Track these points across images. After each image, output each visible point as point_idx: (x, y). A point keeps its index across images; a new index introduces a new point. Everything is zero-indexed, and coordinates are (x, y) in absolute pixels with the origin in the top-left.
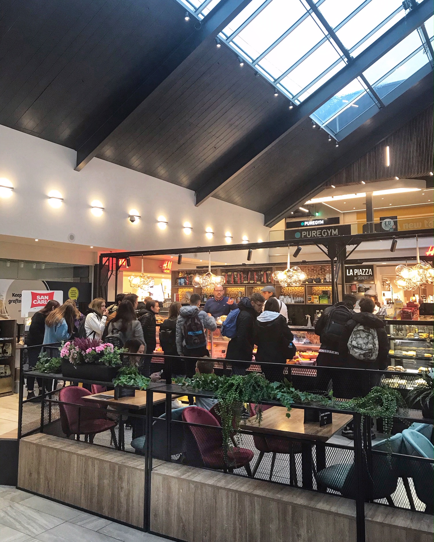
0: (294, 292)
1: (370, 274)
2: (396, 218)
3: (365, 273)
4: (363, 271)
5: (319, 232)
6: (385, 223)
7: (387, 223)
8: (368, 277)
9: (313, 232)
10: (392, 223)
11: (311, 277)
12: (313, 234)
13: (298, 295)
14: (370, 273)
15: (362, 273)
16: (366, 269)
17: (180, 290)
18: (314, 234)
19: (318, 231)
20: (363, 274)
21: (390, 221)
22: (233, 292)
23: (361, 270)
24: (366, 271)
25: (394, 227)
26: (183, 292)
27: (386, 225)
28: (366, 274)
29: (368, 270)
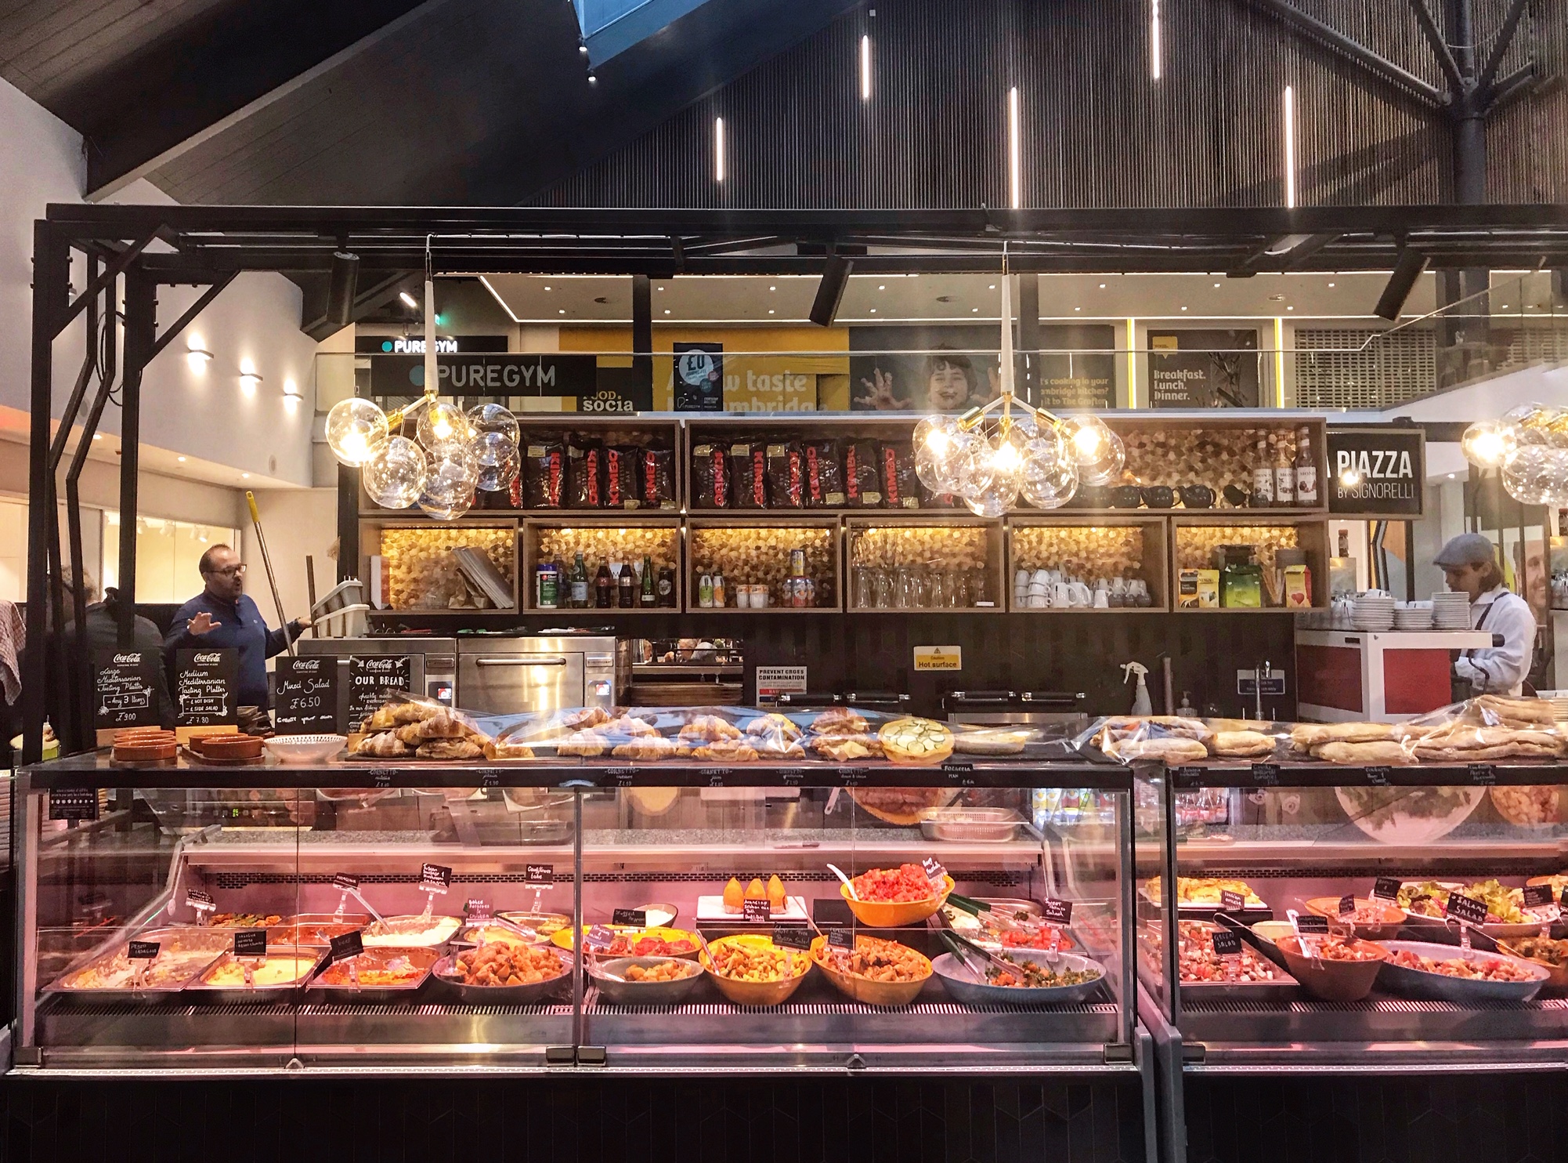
0: (1071, 554)
1: (1406, 475)
2: (720, 348)
3: (1383, 470)
4: (1373, 460)
5: (492, 371)
6: (690, 363)
7: (694, 360)
8: (1396, 487)
9: (472, 368)
10: (709, 367)
11: (1153, 479)
12: (473, 376)
13: (1088, 566)
14: (1402, 471)
15: (1372, 470)
16: (1388, 453)
17: (396, 535)
18: (478, 377)
19: (489, 368)
20: (1376, 475)
21: (703, 356)
22: (733, 554)
23: (1364, 454)
24: (1387, 459)
25: (714, 378)
26: (412, 546)
27: (690, 369)
28: (1389, 475)
29: (1394, 454)
